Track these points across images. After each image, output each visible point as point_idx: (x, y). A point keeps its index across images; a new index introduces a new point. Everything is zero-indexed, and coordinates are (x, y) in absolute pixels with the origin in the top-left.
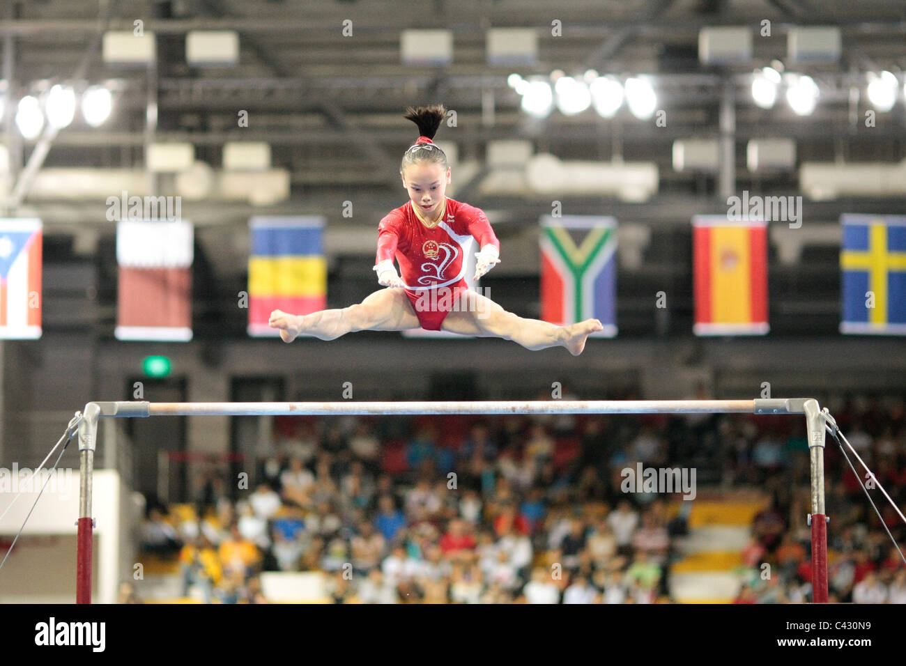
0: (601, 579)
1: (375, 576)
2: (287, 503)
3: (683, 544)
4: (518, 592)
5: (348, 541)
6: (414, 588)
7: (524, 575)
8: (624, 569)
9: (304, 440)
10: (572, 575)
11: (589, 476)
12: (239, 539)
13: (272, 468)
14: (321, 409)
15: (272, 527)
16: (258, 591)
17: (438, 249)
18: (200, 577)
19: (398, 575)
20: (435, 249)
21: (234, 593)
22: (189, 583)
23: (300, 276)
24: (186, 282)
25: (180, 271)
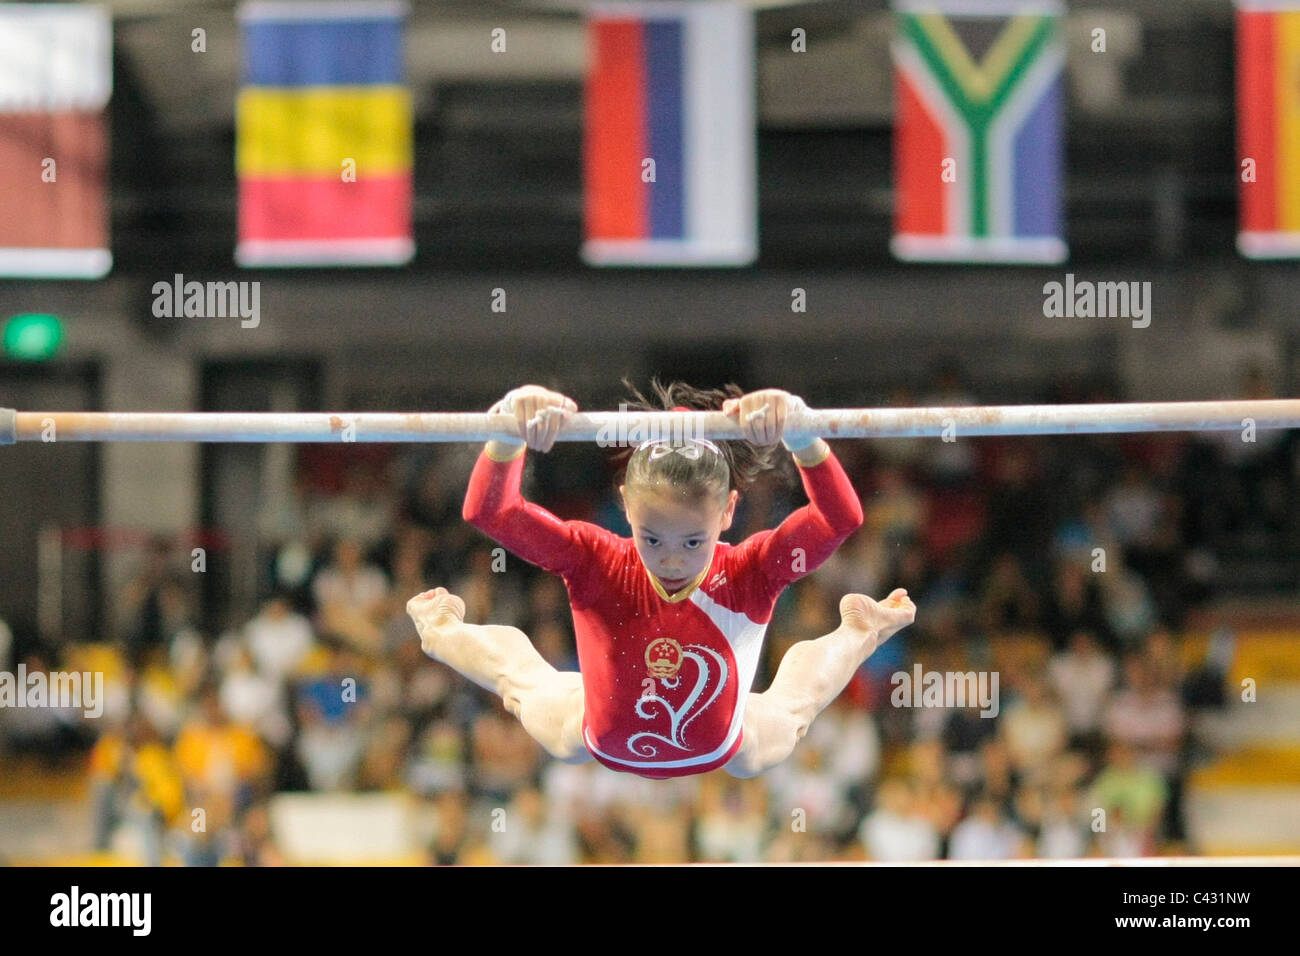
0: (1032, 805)
1: (525, 803)
2: (331, 642)
3: (1216, 727)
4: (847, 838)
5: (466, 729)
6: (617, 830)
7: (861, 799)
8: (1086, 783)
9: (367, 500)
10: (970, 798)
11: (1006, 578)
12: (219, 721)
13: (293, 565)
14: (401, 429)
15: (296, 697)
16: (267, 837)
17: (680, 660)
18: (135, 809)
19: (578, 803)
20: (673, 658)
21: (209, 843)
22: (109, 823)
23: (354, 131)
24: (94, 144)
25: (82, 118)
